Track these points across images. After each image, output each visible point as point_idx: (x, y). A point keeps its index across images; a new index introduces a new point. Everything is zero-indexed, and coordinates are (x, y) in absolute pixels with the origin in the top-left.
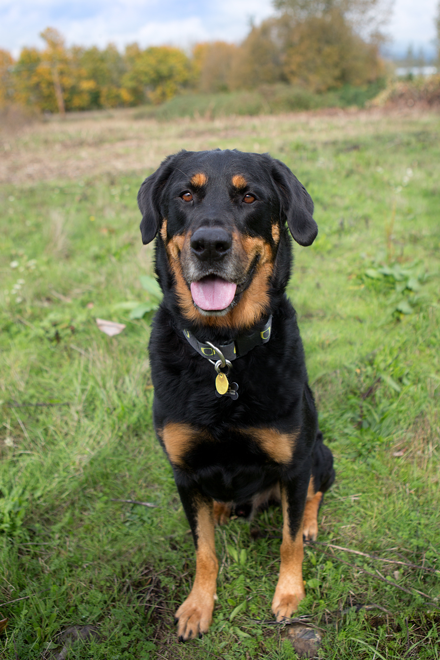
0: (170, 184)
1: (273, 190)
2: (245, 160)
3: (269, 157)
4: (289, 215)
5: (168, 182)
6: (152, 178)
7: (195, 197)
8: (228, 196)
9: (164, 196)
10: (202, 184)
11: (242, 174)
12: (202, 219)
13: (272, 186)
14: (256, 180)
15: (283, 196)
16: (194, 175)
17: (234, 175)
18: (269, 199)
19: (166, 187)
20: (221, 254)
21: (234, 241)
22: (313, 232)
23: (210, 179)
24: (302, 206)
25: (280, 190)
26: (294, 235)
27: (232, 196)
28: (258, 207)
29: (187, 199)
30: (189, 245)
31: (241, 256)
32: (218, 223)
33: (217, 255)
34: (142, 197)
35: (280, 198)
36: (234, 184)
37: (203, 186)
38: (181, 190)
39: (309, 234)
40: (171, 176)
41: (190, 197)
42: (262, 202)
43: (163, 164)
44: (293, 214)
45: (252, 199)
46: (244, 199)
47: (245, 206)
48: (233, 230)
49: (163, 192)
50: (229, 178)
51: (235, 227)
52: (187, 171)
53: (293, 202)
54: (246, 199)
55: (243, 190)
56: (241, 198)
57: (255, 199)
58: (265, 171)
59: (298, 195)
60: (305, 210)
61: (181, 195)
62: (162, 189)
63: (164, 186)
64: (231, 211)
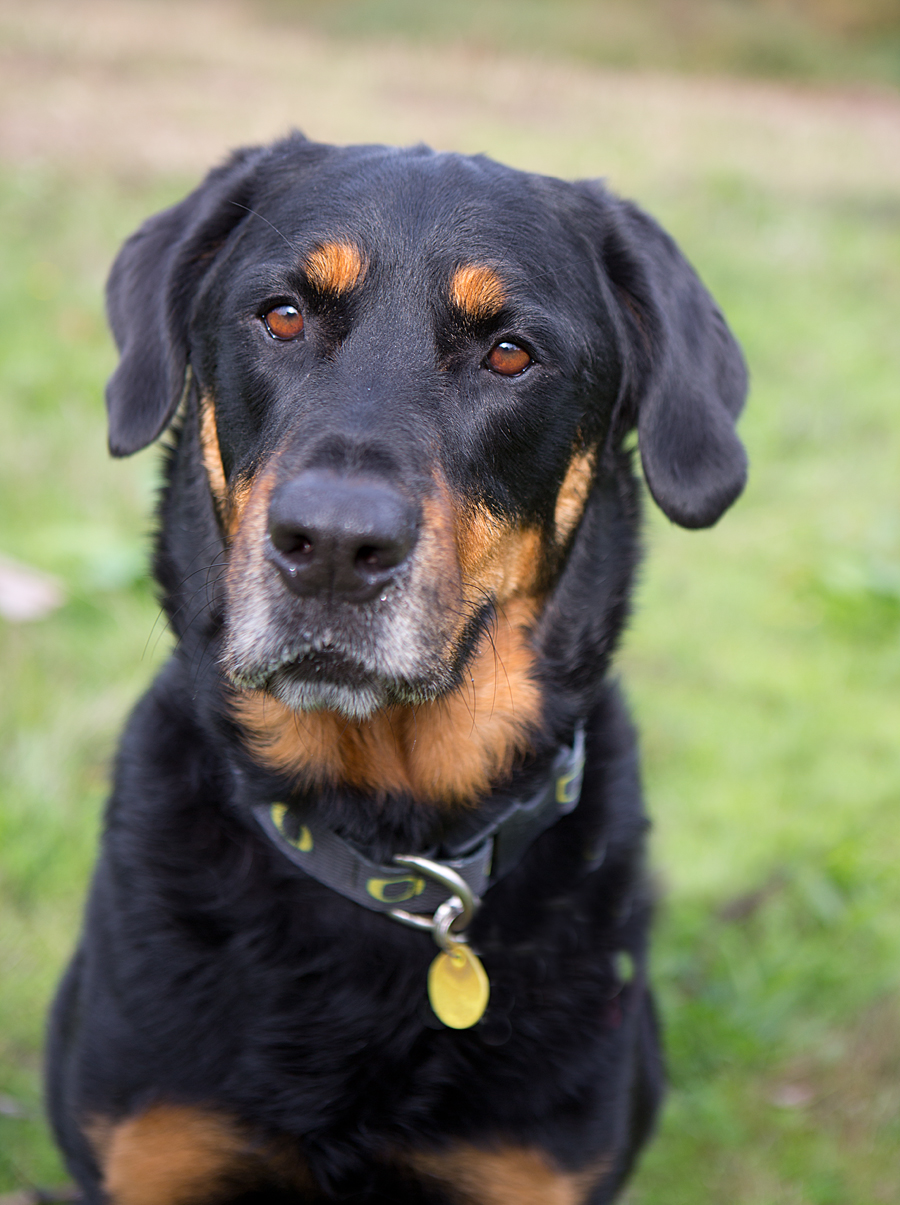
0: (235, 260)
1: (601, 320)
2: (509, 205)
3: (602, 192)
4: (648, 412)
5: (230, 246)
6: (170, 225)
7: (312, 328)
8: (430, 345)
9: (208, 298)
10: (342, 286)
11: (493, 262)
12: (321, 436)
13: (602, 305)
14: (543, 286)
15: (637, 343)
16: (318, 247)
17: (461, 262)
18: (583, 362)
19: (218, 265)
20: (373, 579)
21: (429, 535)
22: (728, 481)
23: (376, 271)
24: (702, 382)
25: (627, 322)
26: (657, 485)
27: (444, 346)
28: (539, 393)
29: (285, 328)
30: (262, 529)
31: (444, 589)
32: (377, 460)
33: (358, 586)
34: (127, 284)
35: (626, 349)
36: (458, 299)
37: (347, 295)
38: (267, 289)
39: (709, 485)
40: (240, 230)
41: (295, 323)
42: (555, 372)
43: (217, 175)
44: (664, 410)
45: (521, 358)
46: (490, 355)
47: (487, 386)
48: (428, 489)
49: (204, 284)
50: (440, 271)
51: (439, 477)
52: (296, 223)
53: (668, 364)
54: (496, 356)
55: (490, 324)
56: (477, 352)
57: (533, 359)
58: (579, 246)
59: (692, 341)
60: (713, 401)
61: (265, 310)
62: (203, 271)
63: (212, 260)
64: (435, 404)
